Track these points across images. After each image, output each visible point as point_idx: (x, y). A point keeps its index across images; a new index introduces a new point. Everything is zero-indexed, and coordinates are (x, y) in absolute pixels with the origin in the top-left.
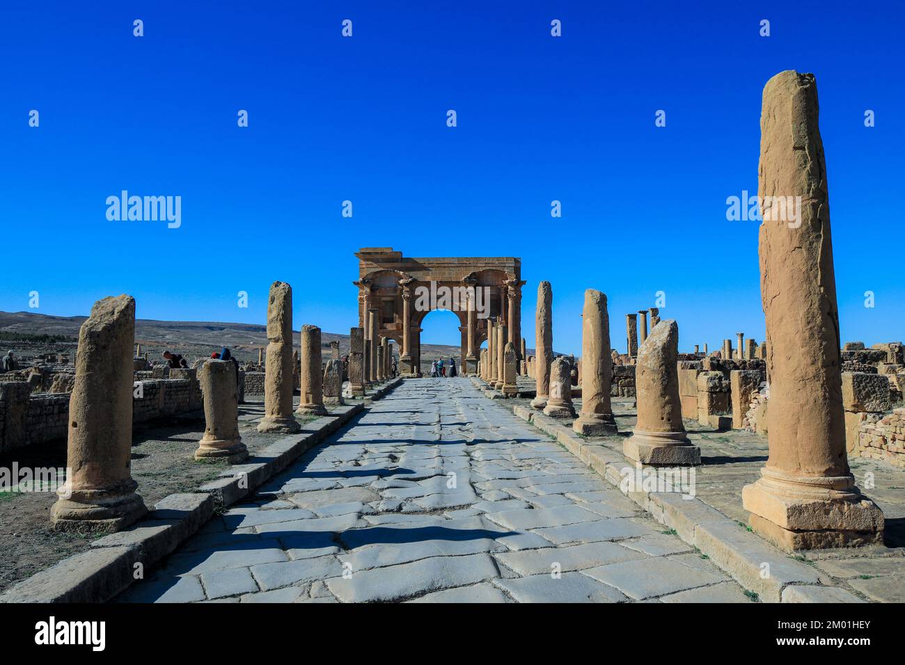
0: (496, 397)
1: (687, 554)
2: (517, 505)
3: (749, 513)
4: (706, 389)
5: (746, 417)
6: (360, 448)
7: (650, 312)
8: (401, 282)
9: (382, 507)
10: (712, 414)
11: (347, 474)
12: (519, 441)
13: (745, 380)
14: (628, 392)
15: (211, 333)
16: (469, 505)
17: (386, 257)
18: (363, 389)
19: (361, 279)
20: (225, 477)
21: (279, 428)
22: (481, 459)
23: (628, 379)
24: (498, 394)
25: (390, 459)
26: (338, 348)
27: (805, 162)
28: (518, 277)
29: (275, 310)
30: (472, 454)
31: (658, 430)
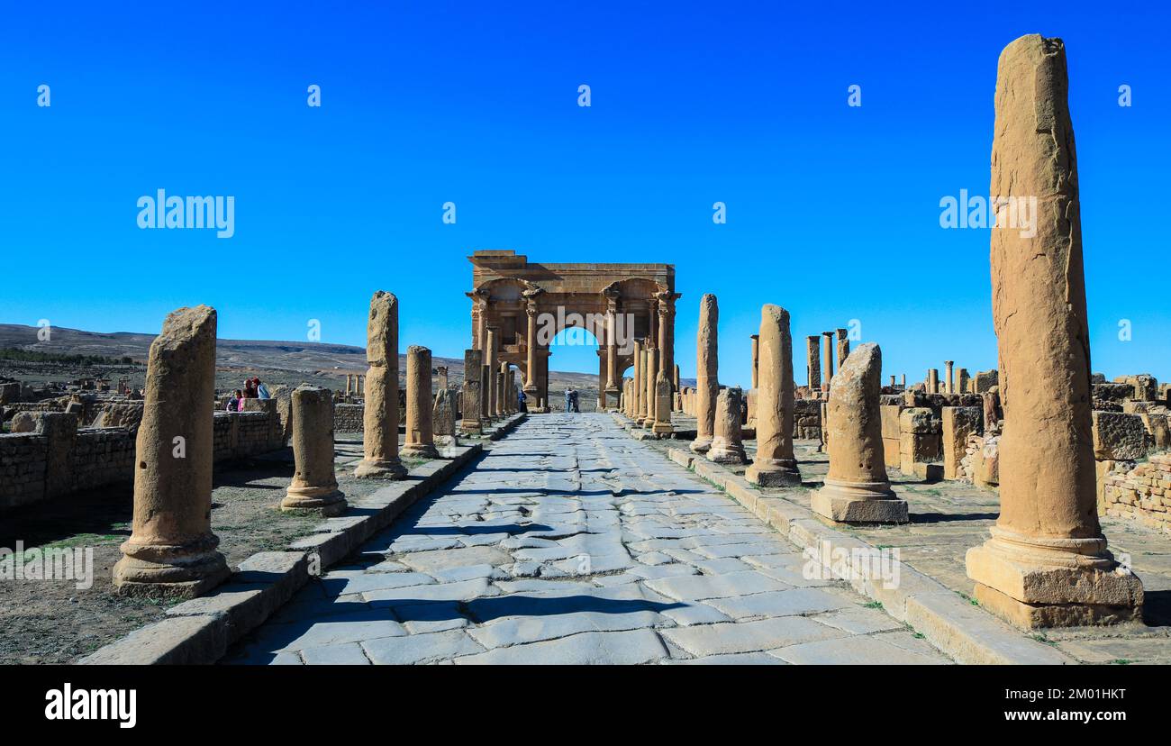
0: (645, 437)
1: (897, 632)
2: (683, 571)
3: (974, 582)
4: (911, 430)
5: (961, 464)
6: (482, 499)
7: (837, 334)
8: (526, 293)
9: (516, 571)
10: (918, 461)
11: (469, 531)
12: (679, 492)
13: (960, 419)
14: (810, 432)
15: (285, 355)
16: (622, 570)
17: (506, 262)
18: (479, 427)
19: (475, 289)
20: (320, 532)
21: (381, 473)
22: (633, 514)
23: (810, 417)
24: (648, 434)
25: (521, 513)
26: (447, 375)
27: (1051, 148)
28: (671, 288)
29: (378, 327)
30: (622, 508)
31: (856, 480)
